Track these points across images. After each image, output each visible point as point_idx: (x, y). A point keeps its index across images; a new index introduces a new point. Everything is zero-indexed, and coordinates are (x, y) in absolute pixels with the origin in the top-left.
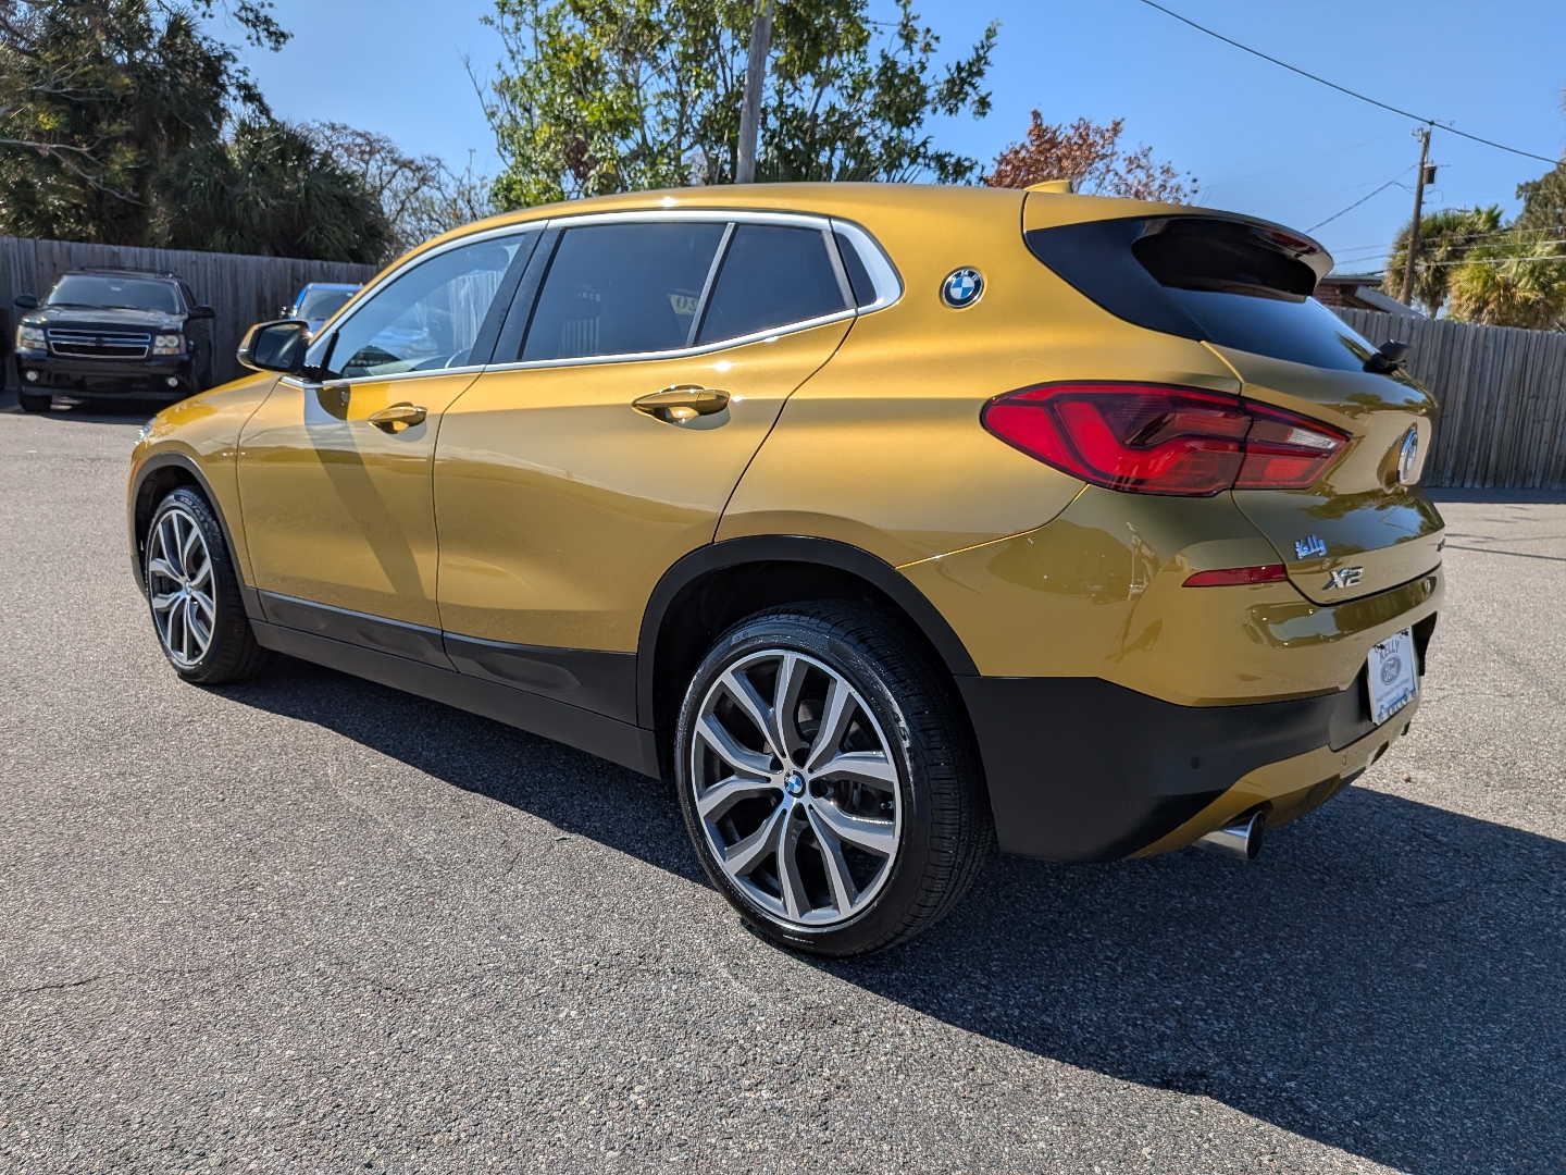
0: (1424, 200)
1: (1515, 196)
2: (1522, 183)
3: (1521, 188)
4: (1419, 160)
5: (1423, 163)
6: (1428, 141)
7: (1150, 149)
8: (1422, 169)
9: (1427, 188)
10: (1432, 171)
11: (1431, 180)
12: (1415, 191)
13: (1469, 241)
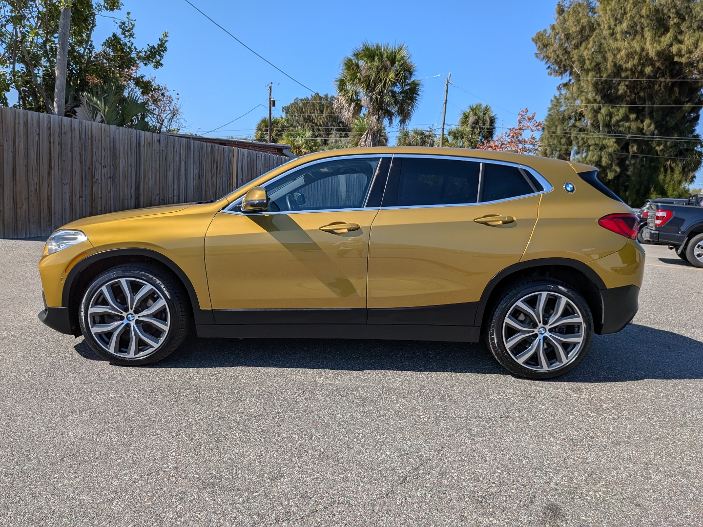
0: (272, 112)
1: (282, 111)
2: (284, 106)
3: (283, 108)
4: (269, 97)
5: (270, 99)
6: (271, 89)
7: (155, 78)
8: (270, 101)
9: (273, 108)
10: (274, 102)
11: (274, 105)
12: (268, 109)
13: (283, 130)
